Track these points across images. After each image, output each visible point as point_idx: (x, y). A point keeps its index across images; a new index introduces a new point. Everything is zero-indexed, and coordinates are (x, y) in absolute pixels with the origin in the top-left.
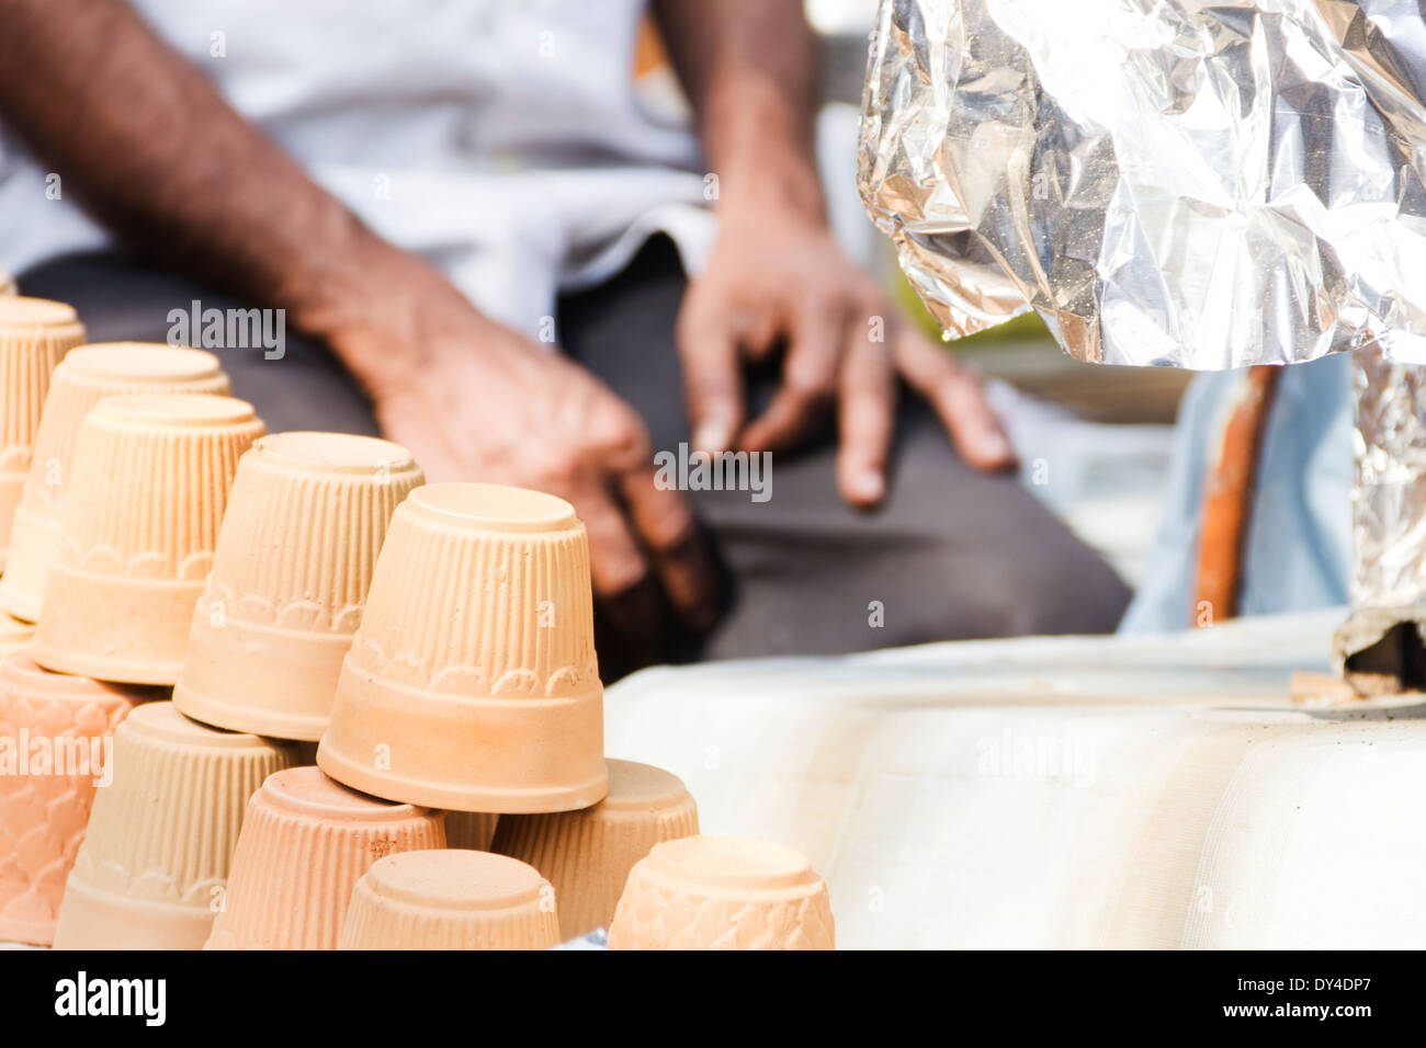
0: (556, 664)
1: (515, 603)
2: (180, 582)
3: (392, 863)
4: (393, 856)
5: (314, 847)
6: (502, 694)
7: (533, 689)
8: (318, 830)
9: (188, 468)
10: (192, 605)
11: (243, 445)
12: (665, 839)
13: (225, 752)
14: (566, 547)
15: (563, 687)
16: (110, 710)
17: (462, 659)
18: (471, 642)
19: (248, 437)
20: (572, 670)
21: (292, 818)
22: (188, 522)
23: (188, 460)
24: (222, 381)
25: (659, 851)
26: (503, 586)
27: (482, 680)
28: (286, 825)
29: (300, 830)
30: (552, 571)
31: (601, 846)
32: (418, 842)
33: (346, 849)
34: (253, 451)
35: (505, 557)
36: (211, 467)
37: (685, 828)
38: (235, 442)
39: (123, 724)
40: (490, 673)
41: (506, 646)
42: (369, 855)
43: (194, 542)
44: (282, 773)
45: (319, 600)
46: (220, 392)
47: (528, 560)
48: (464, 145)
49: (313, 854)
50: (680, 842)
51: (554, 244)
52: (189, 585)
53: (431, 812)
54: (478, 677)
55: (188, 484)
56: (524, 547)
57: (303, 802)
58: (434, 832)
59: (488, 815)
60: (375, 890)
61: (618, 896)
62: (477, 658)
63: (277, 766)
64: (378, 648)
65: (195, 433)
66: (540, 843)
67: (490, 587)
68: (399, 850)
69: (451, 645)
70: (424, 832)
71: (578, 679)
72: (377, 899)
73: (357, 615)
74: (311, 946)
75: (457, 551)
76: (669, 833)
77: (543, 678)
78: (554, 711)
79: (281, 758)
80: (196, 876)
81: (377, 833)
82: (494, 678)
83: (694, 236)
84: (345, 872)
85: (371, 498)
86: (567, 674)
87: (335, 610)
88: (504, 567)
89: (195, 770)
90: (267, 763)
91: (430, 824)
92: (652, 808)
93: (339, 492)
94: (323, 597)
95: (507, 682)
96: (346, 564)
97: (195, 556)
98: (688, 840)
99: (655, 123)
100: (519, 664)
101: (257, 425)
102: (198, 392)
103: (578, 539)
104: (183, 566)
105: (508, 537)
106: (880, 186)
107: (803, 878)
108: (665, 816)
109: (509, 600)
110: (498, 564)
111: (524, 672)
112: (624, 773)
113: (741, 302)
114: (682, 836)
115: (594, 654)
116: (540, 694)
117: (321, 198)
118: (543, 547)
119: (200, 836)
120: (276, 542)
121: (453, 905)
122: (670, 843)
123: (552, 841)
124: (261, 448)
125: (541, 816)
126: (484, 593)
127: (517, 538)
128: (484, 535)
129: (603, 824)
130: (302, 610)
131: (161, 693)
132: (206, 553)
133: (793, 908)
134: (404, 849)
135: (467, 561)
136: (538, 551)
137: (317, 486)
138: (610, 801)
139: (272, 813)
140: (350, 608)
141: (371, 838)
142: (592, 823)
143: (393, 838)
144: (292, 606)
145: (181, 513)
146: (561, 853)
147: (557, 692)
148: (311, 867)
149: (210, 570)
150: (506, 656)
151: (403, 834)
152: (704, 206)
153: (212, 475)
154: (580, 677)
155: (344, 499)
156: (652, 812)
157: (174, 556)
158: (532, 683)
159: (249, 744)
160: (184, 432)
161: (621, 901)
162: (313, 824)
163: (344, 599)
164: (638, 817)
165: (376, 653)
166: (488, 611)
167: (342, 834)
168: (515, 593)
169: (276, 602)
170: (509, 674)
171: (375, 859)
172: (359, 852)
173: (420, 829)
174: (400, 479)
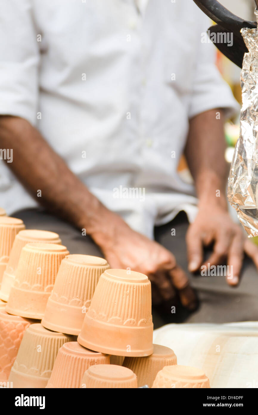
0: (141, 318)
1: (131, 301)
2: (45, 293)
3: (95, 367)
4: (96, 366)
5: (75, 362)
6: (126, 325)
7: (134, 324)
8: (76, 358)
9: (48, 262)
10: (48, 298)
11: (63, 257)
12: (167, 365)
13: (54, 337)
14: (145, 287)
15: (142, 324)
16: (25, 325)
17: (116, 315)
18: (119, 311)
19: (65, 255)
20: (145, 320)
21: (70, 355)
22: (48, 277)
23: (48, 260)
24: (59, 241)
25: (165, 368)
26: (128, 297)
27: (121, 321)
28: (68, 356)
29: (71, 358)
30: (141, 293)
31: (151, 367)
32: (102, 362)
33: (83, 363)
34: (65, 258)
35: (129, 289)
36: (55, 263)
37: (174, 363)
38: (61, 256)
39: (28, 329)
40: (123, 319)
41: (128, 312)
42: (89, 365)
43: (49, 282)
44: (68, 343)
45: (80, 298)
46: (59, 244)
47: (135, 290)
48: (132, 184)
49: (74, 364)
50: (171, 366)
51: (154, 213)
52: (47, 293)
53: (106, 355)
54: (120, 320)
55: (48, 267)
56: (134, 286)
57: (73, 351)
58: (107, 360)
59: (122, 357)
60: (90, 374)
61: (154, 379)
62: (120, 315)
63: (67, 341)
64: (95, 311)
65: (51, 253)
66: (135, 364)
67: (124, 296)
68: (97, 364)
69: (113, 311)
70: (104, 360)
71: (147, 322)
72: (90, 376)
73: (90, 303)
74: (73, 387)
75: (116, 286)
76: (169, 364)
77: (137, 321)
78: (139, 330)
79: (68, 340)
80: (45, 369)
81: (92, 359)
82: (124, 321)
83: (192, 212)
84: (83, 369)
85: (95, 272)
86: (144, 320)
87: (84, 301)
88: (128, 291)
89: (46, 341)
90: (64, 341)
91: (106, 359)
92: (164, 357)
93: (87, 270)
94: (81, 297)
95: (128, 322)
96: (88, 289)
97: (49, 286)
98: (173, 366)
99: (184, 182)
100: (131, 317)
101: (67, 252)
102: (53, 243)
103: (148, 285)
104: (46, 288)
105: (130, 284)
106: (233, 196)
107: (203, 377)
108: (168, 360)
109: (129, 300)
110: (127, 290)
111: (132, 319)
112: (158, 348)
113: (203, 229)
114: (172, 365)
115: (151, 316)
116: (136, 325)
117: (92, 197)
118: (139, 286)
119: (46, 359)
120: (70, 282)
121: (109, 379)
122: (168, 366)
123: (138, 365)
124: (67, 258)
125: (136, 358)
126: (123, 298)
127: (132, 284)
128: (123, 283)
129: (151, 361)
130: (76, 301)
131: (38, 321)
132: (52, 285)
133: (200, 385)
134: (99, 364)
135: (119, 290)
136: (138, 288)
137: (81, 268)
138: (154, 355)
139: (64, 353)
140: (88, 301)
141: (90, 361)
142: (149, 360)
143: (96, 361)
144: (73, 300)
145: (46, 274)
146: (140, 368)
147: (141, 325)
148: (74, 367)
149: (53, 289)
150: (128, 315)
151: (98, 360)
152: (195, 205)
153: (55, 265)
154: (147, 321)
155: (88, 272)
156: (165, 358)
157: (44, 285)
158: (134, 322)
159: (60, 335)
160: (48, 253)
161: (155, 381)
162: (75, 356)
163: (87, 299)
164: (161, 359)
165: (94, 313)
166: (124, 303)
167: (82, 359)
168: (131, 299)
169: (69, 298)
170: (128, 320)
171: (91, 366)
172: (86, 364)
173: (103, 359)
174: (103, 268)
